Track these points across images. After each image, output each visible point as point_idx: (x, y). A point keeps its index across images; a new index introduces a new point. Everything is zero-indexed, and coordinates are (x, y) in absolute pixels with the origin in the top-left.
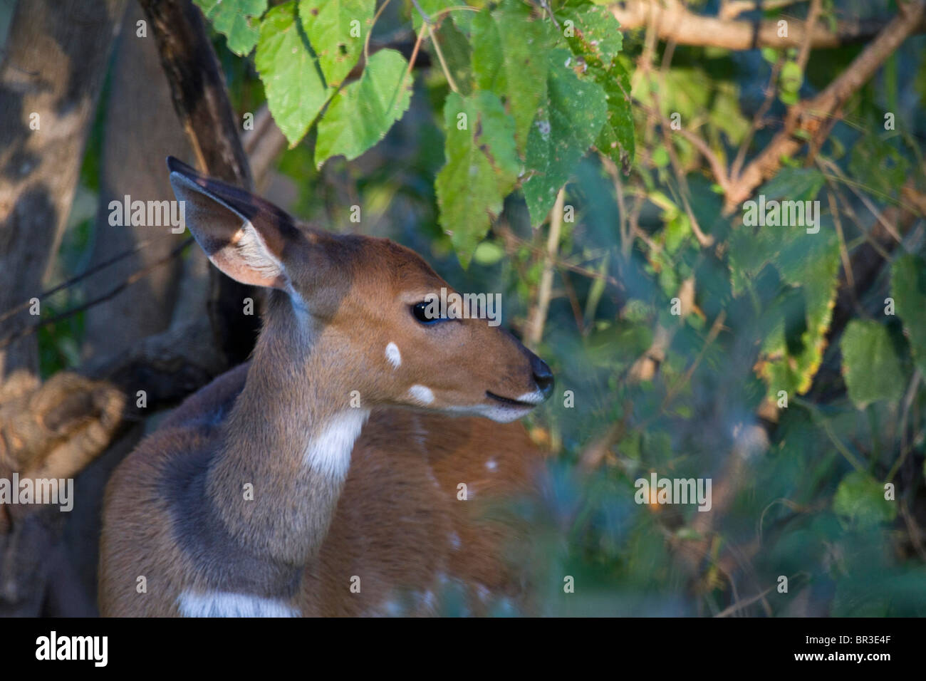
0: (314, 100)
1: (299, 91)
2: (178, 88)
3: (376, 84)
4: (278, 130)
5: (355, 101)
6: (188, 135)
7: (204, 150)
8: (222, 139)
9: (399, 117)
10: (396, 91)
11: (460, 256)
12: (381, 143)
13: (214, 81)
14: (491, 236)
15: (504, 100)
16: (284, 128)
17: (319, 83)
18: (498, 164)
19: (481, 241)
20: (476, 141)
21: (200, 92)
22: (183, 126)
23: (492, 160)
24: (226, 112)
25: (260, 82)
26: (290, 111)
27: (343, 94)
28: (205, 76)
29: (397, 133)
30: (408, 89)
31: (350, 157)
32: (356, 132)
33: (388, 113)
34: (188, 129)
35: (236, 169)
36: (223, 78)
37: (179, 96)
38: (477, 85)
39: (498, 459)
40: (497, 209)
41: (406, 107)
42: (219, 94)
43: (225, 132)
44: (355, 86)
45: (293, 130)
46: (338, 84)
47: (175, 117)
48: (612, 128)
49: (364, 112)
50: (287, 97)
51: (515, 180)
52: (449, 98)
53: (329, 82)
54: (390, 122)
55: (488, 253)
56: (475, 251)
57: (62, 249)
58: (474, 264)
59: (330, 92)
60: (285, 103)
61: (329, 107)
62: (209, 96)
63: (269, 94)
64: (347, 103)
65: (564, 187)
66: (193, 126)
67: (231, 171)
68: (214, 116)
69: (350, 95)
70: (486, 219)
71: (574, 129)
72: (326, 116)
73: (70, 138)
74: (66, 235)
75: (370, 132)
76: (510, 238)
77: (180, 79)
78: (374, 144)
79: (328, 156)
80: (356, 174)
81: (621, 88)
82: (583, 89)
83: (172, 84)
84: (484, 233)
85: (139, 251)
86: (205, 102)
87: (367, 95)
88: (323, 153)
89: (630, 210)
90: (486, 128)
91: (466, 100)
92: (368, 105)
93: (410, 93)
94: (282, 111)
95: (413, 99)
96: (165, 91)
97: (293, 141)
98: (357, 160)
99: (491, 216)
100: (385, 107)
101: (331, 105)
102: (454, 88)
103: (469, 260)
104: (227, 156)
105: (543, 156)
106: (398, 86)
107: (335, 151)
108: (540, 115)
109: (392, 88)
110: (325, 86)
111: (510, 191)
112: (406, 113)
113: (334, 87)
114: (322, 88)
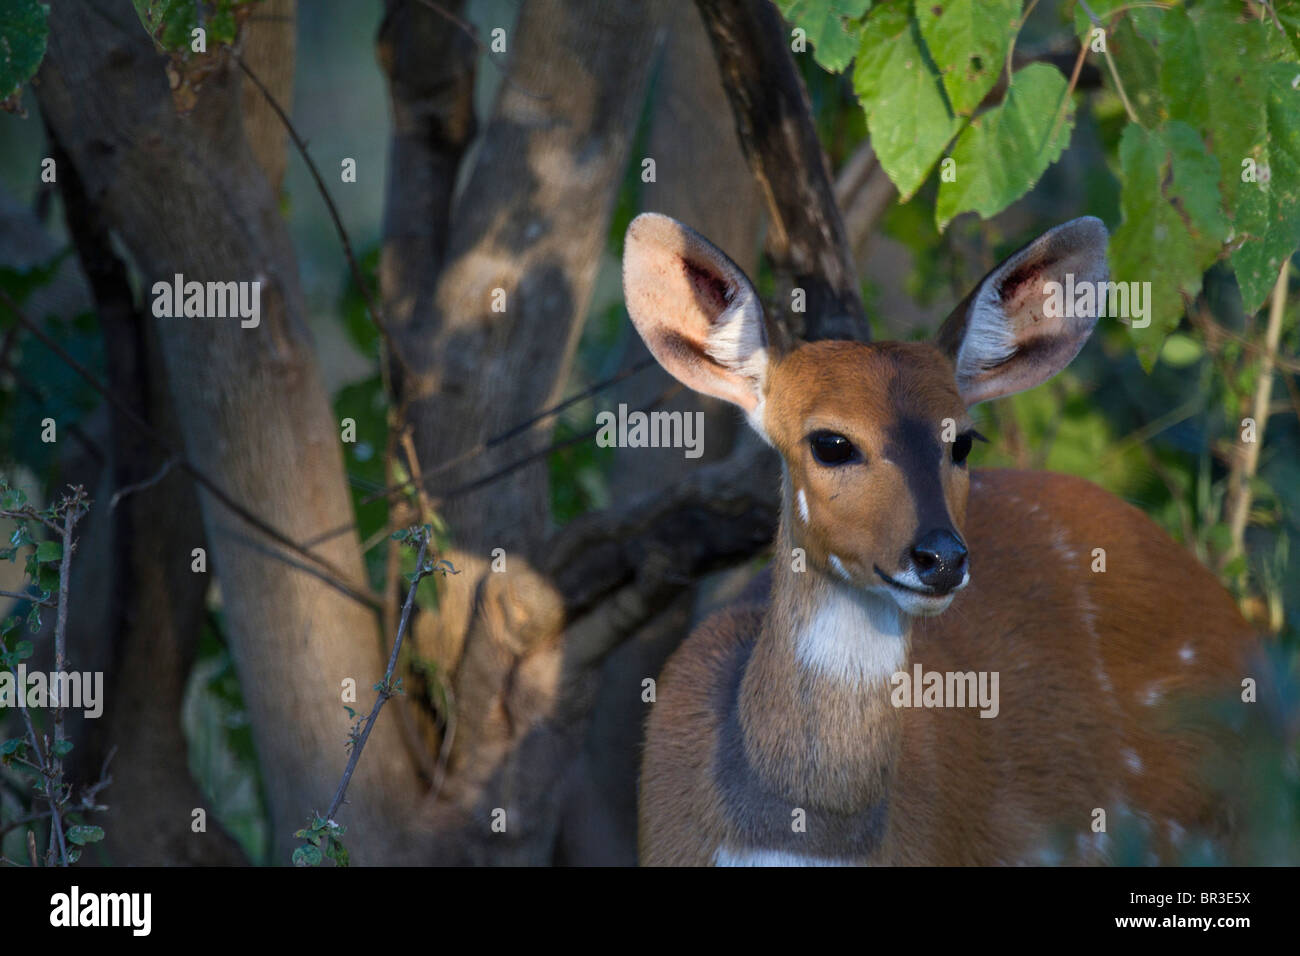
0: (936, 133)
1: (914, 122)
2: (745, 117)
3: (1023, 112)
4: (885, 176)
5: (993, 136)
6: (759, 184)
7: (780, 204)
8: (804, 186)
9: (1056, 158)
10: (1051, 122)
11: (1141, 353)
12: (1029, 195)
13: (796, 109)
14: (1186, 327)
15: (1206, 135)
16: (893, 174)
17: (942, 111)
18: (1194, 224)
19: (1170, 332)
20: (1164, 191)
21: (776, 121)
22: (752, 171)
23: (1187, 219)
24: (811, 151)
25: (860, 109)
26: (901, 150)
27: (976, 126)
28: (783, 102)
29: (1053, 181)
30: (1069, 118)
31: (986, 215)
32: (994, 180)
33: (1039, 153)
34: (759, 176)
35: (826, 231)
36: (808, 103)
37: (747, 130)
38: (1165, 114)
39: (1196, 645)
40: (1194, 288)
41: (1066, 144)
42: (802, 127)
43: (811, 180)
44: (993, 115)
45: (907, 178)
46: (968, 111)
47: (740, 155)
49: (1005, 151)
50: (897, 130)
51: (1219, 247)
52: (1125, 132)
53: (956, 110)
54: (1042, 165)
55: (1180, 350)
56: (1163, 346)
57: (583, 344)
58: (1161, 364)
59: (958, 123)
60: (894, 140)
61: (957, 145)
62: (788, 128)
63: (873, 127)
64: (981, 138)
65: (1290, 257)
66: (766, 172)
67: (820, 235)
68: (796, 158)
69: (987, 128)
70: (1178, 301)
73: (595, 190)
74: (586, 325)
75: (1014, 180)
76: (1213, 329)
77: (749, 104)
78: (1020, 196)
79: (955, 213)
80: (995, 238)
83: (737, 113)
84: (1175, 322)
86: (781, 136)
87: (1010, 125)
88: (948, 209)
90: (1177, 174)
91: (1150, 134)
92: (1012, 142)
93: (1072, 125)
94: (891, 150)
95: (1075, 133)
96: (727, 122)
97: (906, 192)
98: (997, 219)
99: (1186, 297)
100: (1035, 144)
101: (960, 141)
102: (1134, 117)
103: (1153, 360)
104: (813, 213)
105: (1260, 213)
106: (1054, 114)
107: (964, 206)
108: (1256, 155)
109: (1045, 118)
110: (951, 114)
111: (1211, 262)
112: (1064, 153)
113: (963, 116)
114: (947, 120)
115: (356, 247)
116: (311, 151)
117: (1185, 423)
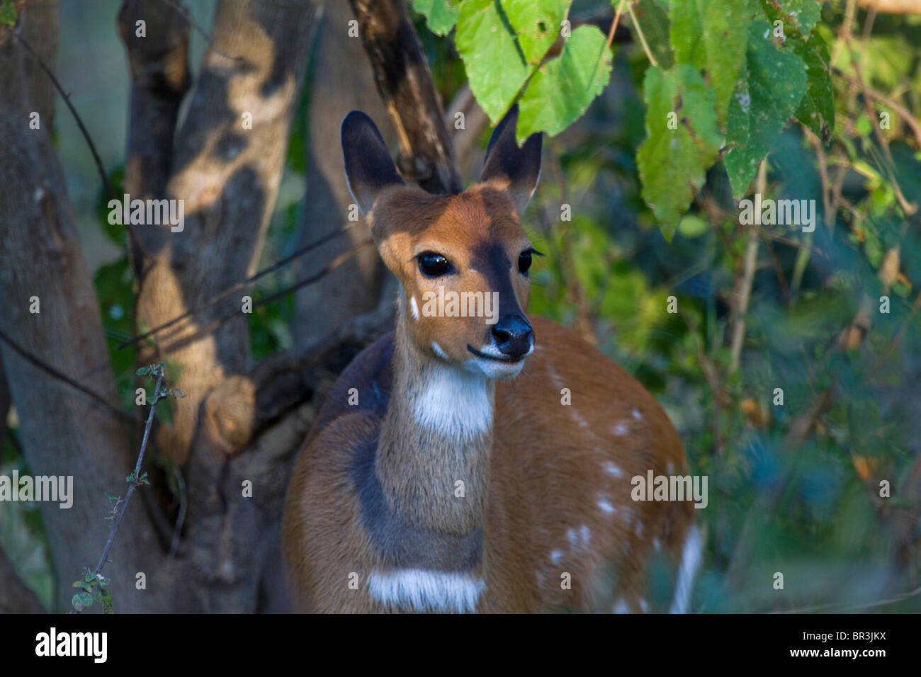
0: (515, 78)
1: (499, 69)
2: (380, 69)
3: (576, 60)
4: (480, 108)
5: (555, 78)
6: (392, 115)
7: (407, 130)
8: (425, 118)
9: (600, 92)
10: (596, 67)
11: (663, 229)
12: (582, 119)
13: (416, 60)
14: (695, 209)
15: (704, 73)
16: (485, 105)
17: (519, 61)
18: (699, 137)
19: (684, 214)
20: (676, 114)
21: (402, 72)
22: (386, 106)
23: (693, 133)
24: (427, 90)
25: (461, 61)
26: (491, 89)
27: (543, 71)
28: (407, 56)
29: (599, 109)
30: (608, 63)
31: (552, 133)
32: (557, 109)
33: (588, 89)
34: (392, 110)
35: (440, 148)
36: (425, 59)
37: (382, 78)
38: (677, 58)
40: (699, 181)
41: (606, 82)
42: (421, 75)
43: (428, 111)
44: (555, 63)
45: (495, 110)
46: (538, 61)
47: (377, 96)
48: (811, 99)
49: (565, 89)
50: (487, 76)
51: (717, 153)
52: (648, 73)
53: (528, 60)
54: (590, 98)
55: (691, 226)
56: (680, 222)
57: (270, 231)
58: (678, 236)
59: (530, 69)
60: (486, 82)
61: (530, 85)
62: (411, 76)
63: (470, 74)
64: (548, 80)
65: (766, 159)
66: (397, 108)
67: (435, 151)
68: (417, 97)
69: (550, 72)
70: (688, 191)
71: (774, 100)
72: (527, 92)
73: (276, 121)
74: (274, 217)
75: (571, 108)
76: (714, 210)
77: (383, 60)
78: (575, 120)
79: (529, 133)
80: (560, 150)
81: (820, 58)
82: (782, 60)
83: (374, 66)
84: (687, 206)
85: (346, 231)
86: (407, 82)
87: (567, 72)
88: (524, 131)
89: (833, 180)
90: (686, 101)
91: (666, 73)
92: (569, 81)
93: (610, 68)
94: (484, 90)
95: (612, 73)
96: (368, 73)
97: (495, 119)
98: (560, 136)
99: (694, 189)
100: (585, 82)
101: (531, 82)
102: (654, 62)
103: (672, 233)
104: (431, 136)
105: (743, 128)
106: (597, 62)
107: (536, 128)
108: (740, 87)
109: (591, 64)
110: (525, 63)
111: (712, 164)
112: (606, 89)
113: (533, 64)
114: (522, 66)
115: (108, 169)
116: (73, 100)
117: (698, 277)
